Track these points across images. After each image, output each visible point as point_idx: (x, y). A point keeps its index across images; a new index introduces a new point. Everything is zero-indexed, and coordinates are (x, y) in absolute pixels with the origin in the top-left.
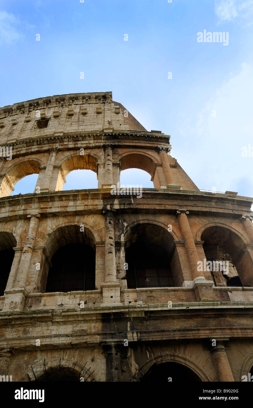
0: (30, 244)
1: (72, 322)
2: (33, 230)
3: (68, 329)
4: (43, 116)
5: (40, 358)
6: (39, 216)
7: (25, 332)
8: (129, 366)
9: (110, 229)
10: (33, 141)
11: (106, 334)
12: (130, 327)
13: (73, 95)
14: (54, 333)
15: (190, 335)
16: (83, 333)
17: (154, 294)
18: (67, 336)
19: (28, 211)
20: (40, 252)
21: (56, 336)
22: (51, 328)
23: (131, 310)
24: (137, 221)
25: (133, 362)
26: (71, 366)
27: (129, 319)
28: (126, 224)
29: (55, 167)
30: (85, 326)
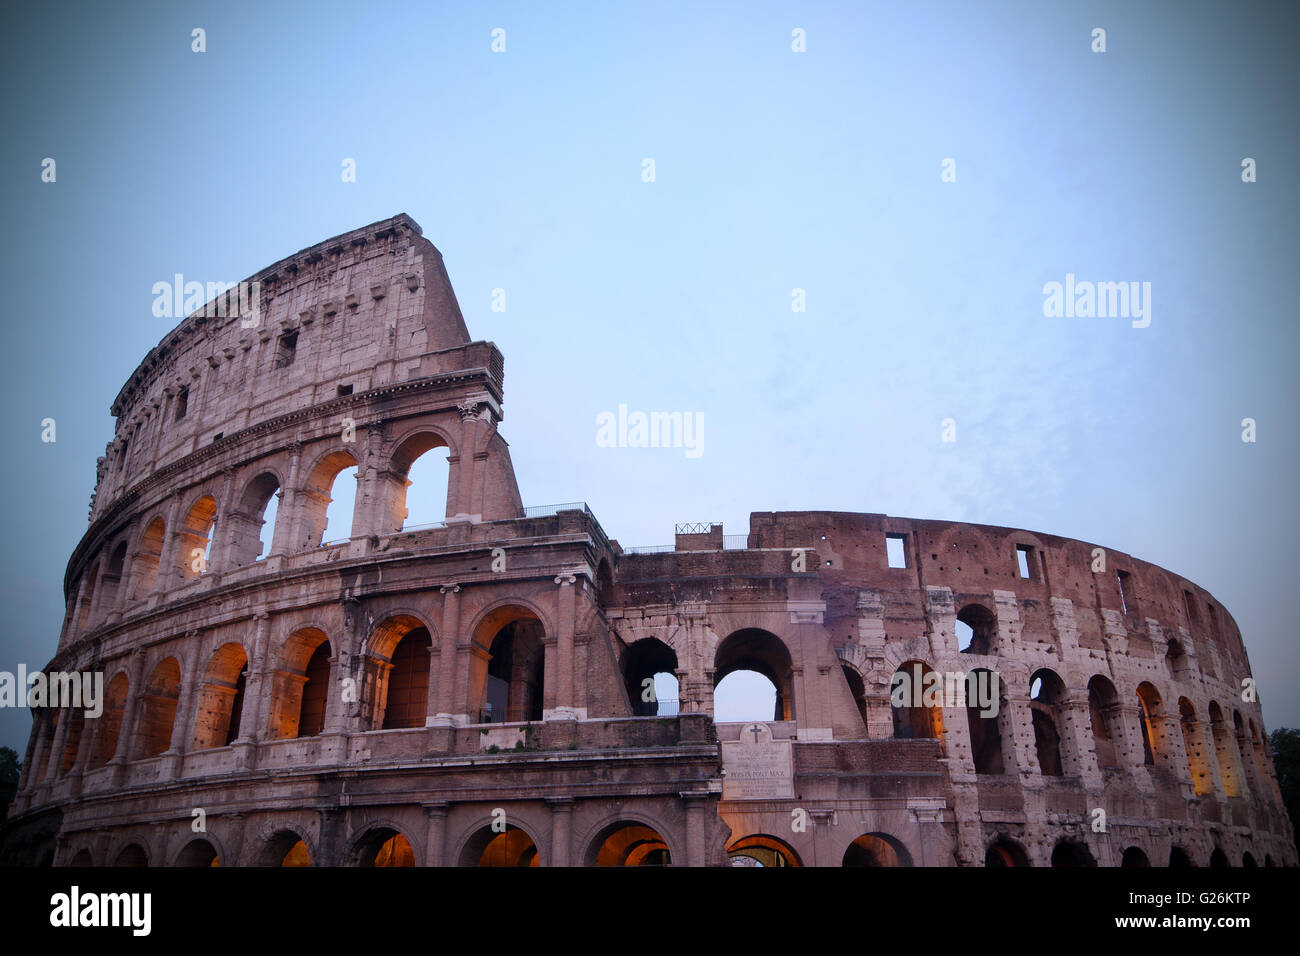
0: (257, 668)
1: (291, 783)
2: (261, 643)
3: (286, 791)
4: (286, 327)
5: (270, 820)
6: (267, 616)
7: (252, 794)
8: (344, 830)
9: (345, 637)
10: (264, 427)
11: (319, 797)
12: (346, 788)
13: (330, 244)
14: (275, 795)
15: (404, 799)
16: (301, 796)
17: (385, 739)
18: (285, 799)
19: (254, 608)
20: (270, 677)
21: (277, 799)
22: (273, 789)
23: (341, 770)
24: (387, 613)
25: (349, 827)
26: (294, 829)
27: (343, 779)
28: (371, 620)
29: (297, 492)
30: (302, 787)
